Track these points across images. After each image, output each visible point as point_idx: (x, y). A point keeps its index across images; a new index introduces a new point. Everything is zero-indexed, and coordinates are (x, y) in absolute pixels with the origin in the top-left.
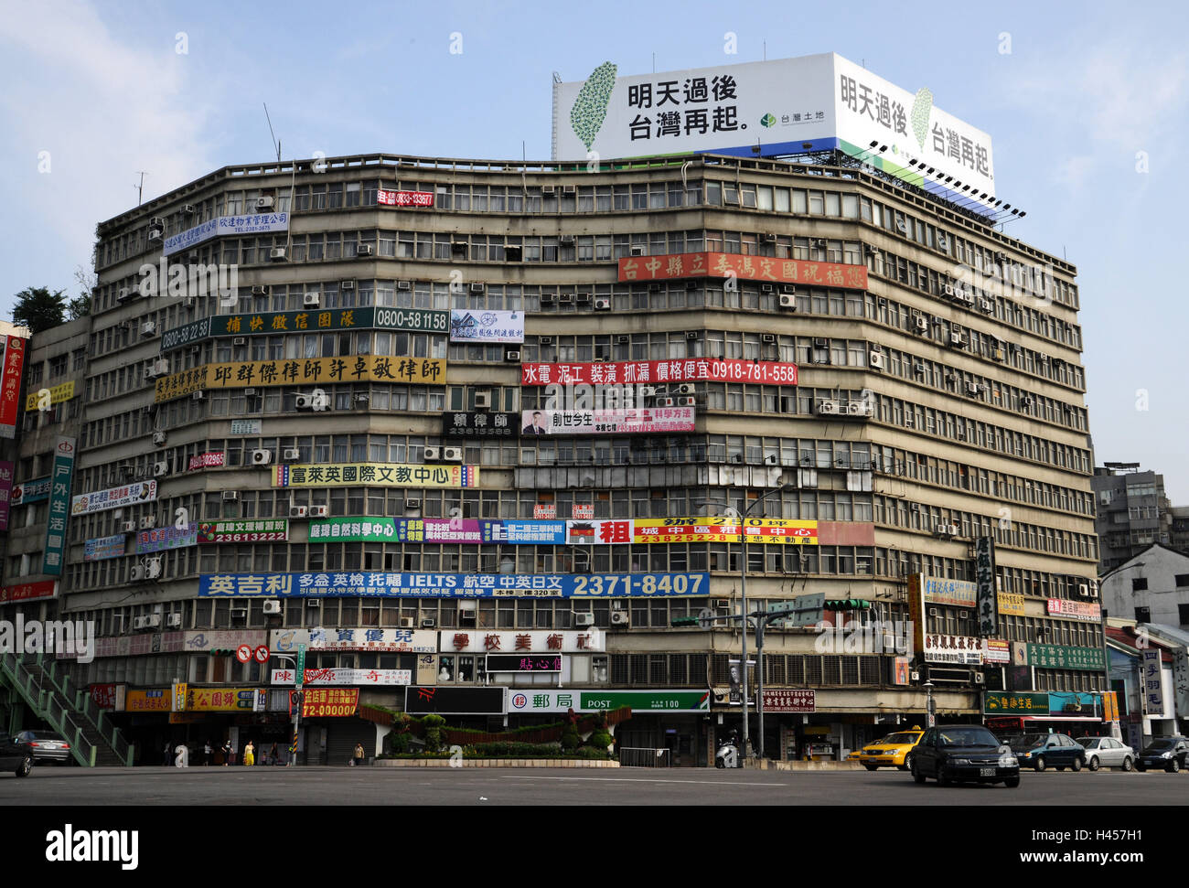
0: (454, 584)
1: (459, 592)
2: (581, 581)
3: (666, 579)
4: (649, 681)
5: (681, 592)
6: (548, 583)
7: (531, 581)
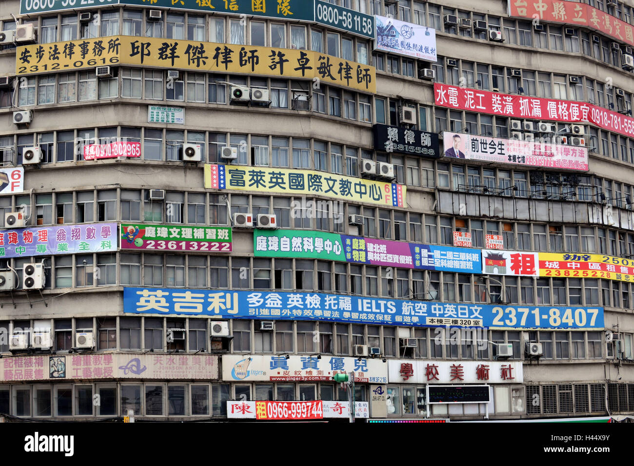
0: (394, 311)
1: (398, 319)
2: (498, 312)
3: (568, 312)
4: (558, 410)
5: (581, 326)
6: (471, 313)
7: (457, 310)
